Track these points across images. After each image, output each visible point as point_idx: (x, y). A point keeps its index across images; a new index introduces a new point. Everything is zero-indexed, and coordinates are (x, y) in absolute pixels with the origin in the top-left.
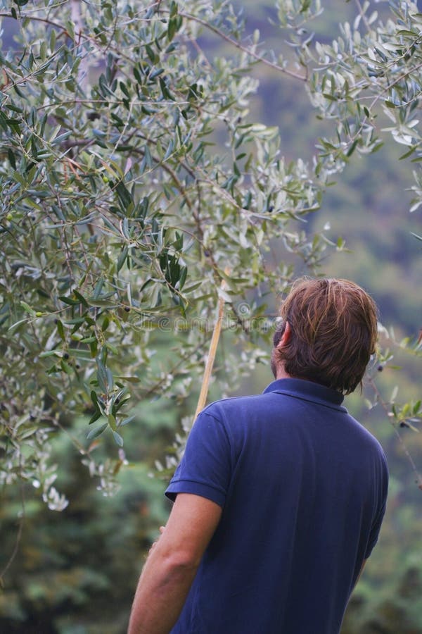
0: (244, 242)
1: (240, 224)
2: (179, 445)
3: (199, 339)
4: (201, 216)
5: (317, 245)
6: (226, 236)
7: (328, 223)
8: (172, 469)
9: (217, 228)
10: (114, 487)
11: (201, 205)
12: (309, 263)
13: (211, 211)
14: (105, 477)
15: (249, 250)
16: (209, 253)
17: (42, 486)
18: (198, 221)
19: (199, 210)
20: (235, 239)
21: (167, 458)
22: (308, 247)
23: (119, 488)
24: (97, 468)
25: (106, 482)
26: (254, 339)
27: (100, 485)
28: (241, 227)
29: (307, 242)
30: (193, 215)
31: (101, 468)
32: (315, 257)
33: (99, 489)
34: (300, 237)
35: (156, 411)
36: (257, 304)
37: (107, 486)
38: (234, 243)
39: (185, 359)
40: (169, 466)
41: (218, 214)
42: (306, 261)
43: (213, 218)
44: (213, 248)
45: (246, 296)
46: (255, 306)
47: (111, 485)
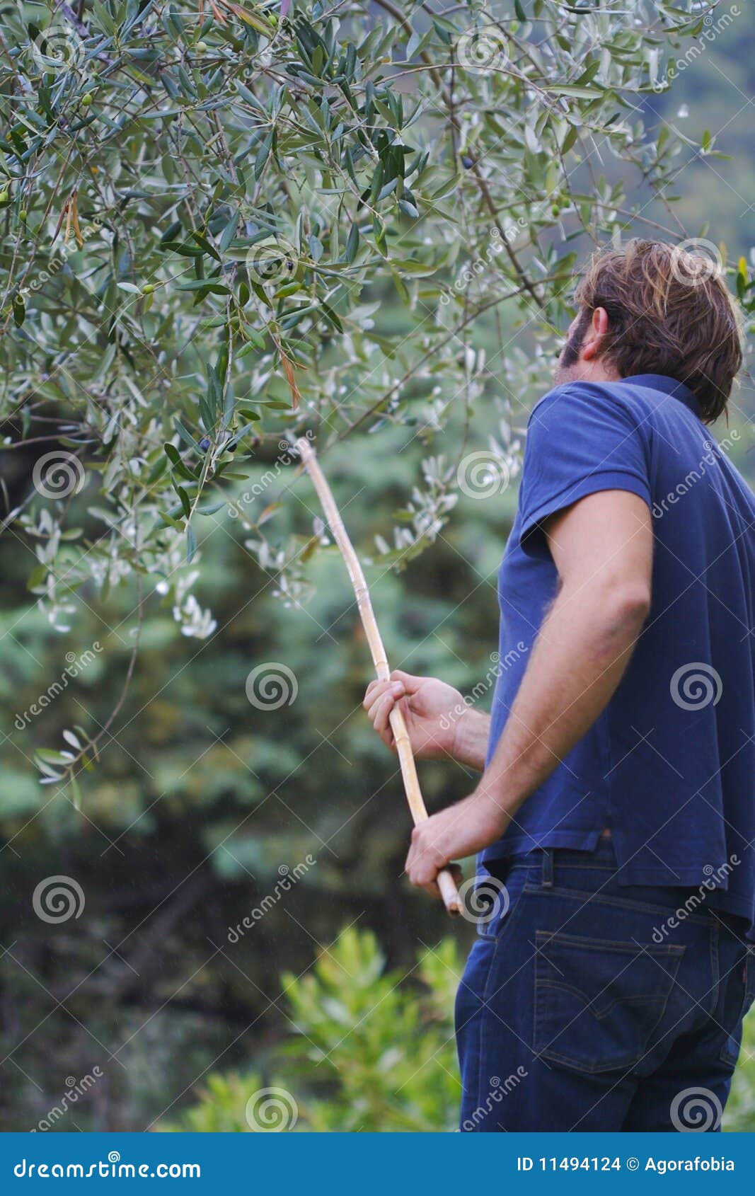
0: (532, 141)
1: (525, 110)
2: (418, 507)
3: (456, 317)
4: (455, 98)
5: (665, 146)
6: (501, 132)
7: (684, 106)
8: (404, 549)
9: (484, 118)
10: (303, 590)
11: (456, 77)
12: (652, 177)
13: (472, 87)
14: (288, 573)
15: (543, 157)
16: (472, 162)
17: (172, 590)
18: (452, 106)
19: (452, 85)
20: (517, 136)
21: (397, 530)
22: (650, 150)
23: (312, 593)
24: (273, 557)
25: (288, 582)
26: (554, 318)
27: (278, 588)
28: (528, 115)
29: (647, 141)
30: (444, 97)
31: (281, 557)
32: (663, 168)
33: (276, 594)
34: (635, 132)
35: (380, 457)
36: (559, 255)
37: (291, 590)
38: (516, 145)
39: (430, 355)
40: (399, 545)
41: (484, 92)
42: (646, 175)
43: (477, 100)
44: (478, 154)
45: (539, 239)
46: (554, 258)
47: (297, 587)
